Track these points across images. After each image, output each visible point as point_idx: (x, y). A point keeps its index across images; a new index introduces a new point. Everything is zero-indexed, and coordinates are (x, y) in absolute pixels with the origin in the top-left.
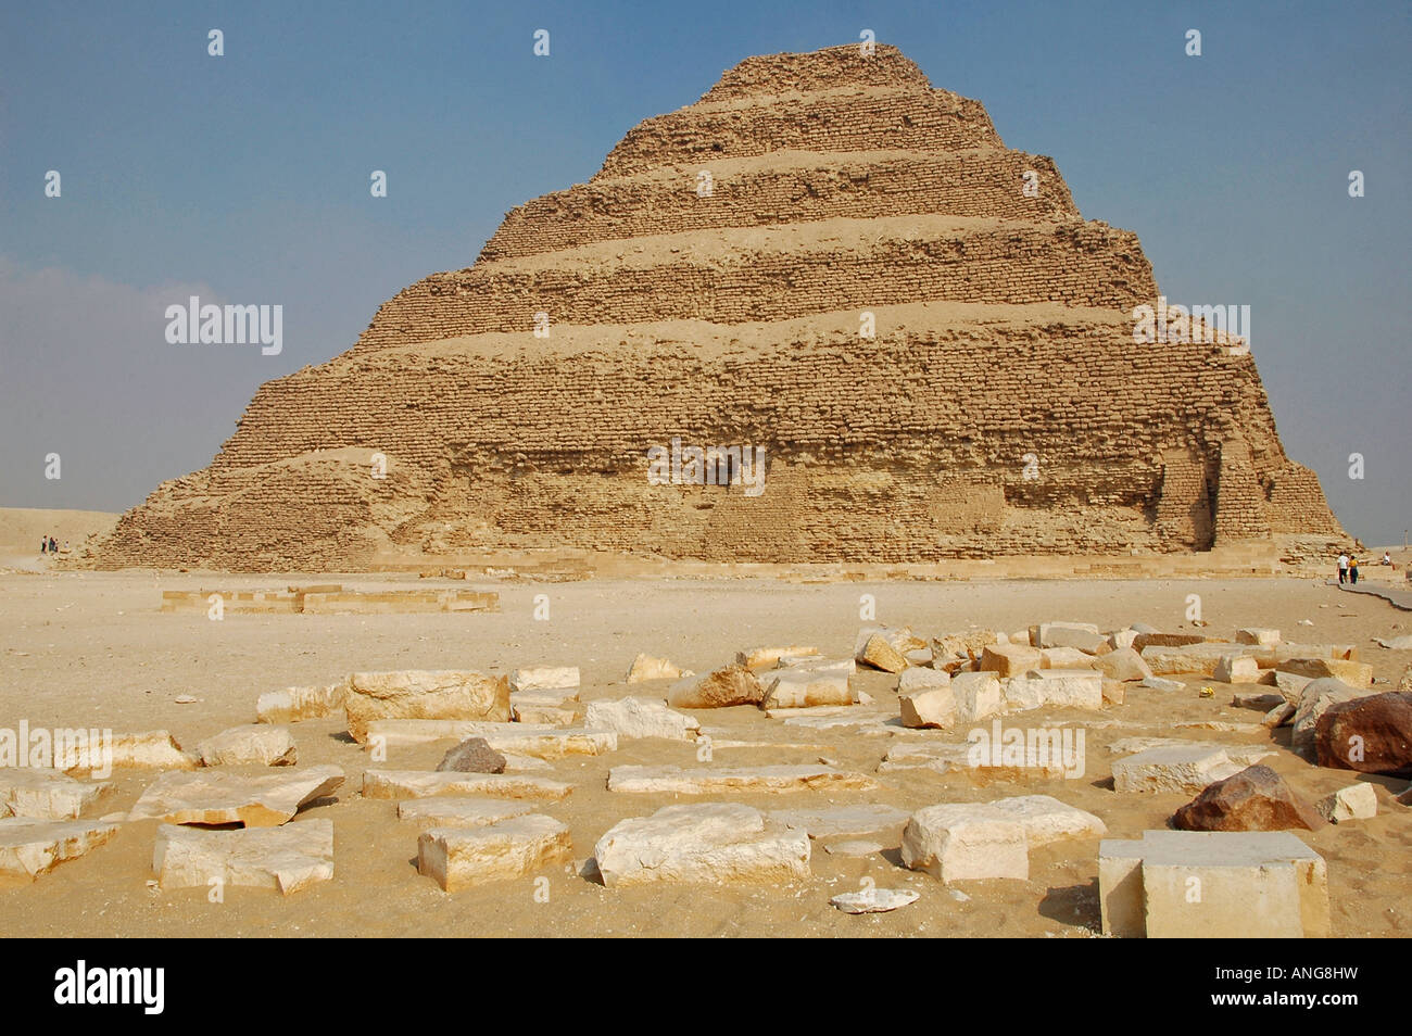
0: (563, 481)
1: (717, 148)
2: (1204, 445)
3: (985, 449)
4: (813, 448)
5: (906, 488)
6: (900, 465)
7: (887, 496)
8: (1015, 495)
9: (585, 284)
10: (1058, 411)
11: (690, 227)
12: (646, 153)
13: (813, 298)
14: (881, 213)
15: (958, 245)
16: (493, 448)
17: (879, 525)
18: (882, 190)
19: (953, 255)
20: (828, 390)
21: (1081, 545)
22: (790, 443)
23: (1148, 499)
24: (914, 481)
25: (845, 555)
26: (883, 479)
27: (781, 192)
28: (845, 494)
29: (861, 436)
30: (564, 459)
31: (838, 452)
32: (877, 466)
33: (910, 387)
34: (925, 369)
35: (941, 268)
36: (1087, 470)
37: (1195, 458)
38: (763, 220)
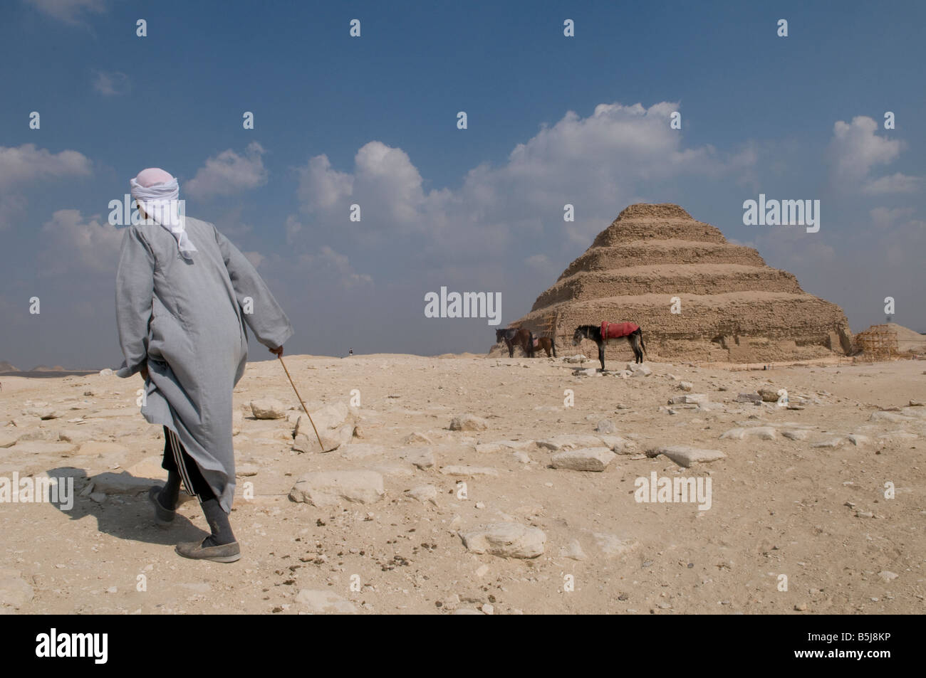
0: (677, 342)
1: (651, 236)
2: (839, 329)
3: (791, 332)
4: (749, 332)
5: (771, 342)
6: (770, 336)
7: (767, 344)
8: (798, 343)
9: (653, 281)
10: (807, 322)
11: (665, 263)
12: (626, 235)
13: (722, 288)
14: (720, 263)
15: (757, 275)
16: (656, 333)
17: (767, 352)
18: (718, 256)
19: (756, 278)
20: (749, 316)
21: (819, 355)
22: (744, 331)
23: (827, 344)
24: (773, 340)
25: (765, 360)
26: (765, 340)
27: (689, 254)
28: (757, 344)
29: (762, 329)
30: (677, 336)
31: (754, 333)
32: (764, 336)
33: (770, 315)
34: (772, 311)
35: (754, 282)
36: (814, 337)
37: (836, 334)
38: (686, 262)
